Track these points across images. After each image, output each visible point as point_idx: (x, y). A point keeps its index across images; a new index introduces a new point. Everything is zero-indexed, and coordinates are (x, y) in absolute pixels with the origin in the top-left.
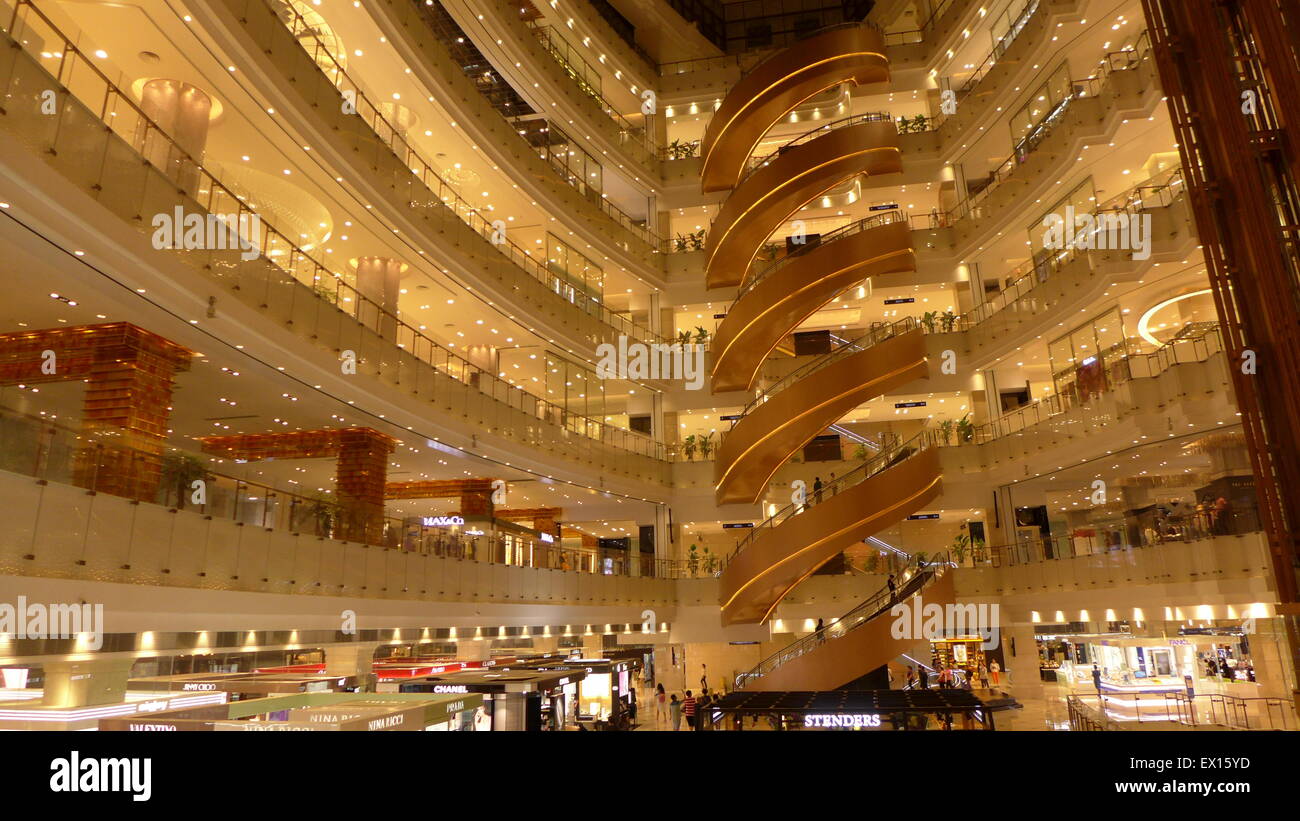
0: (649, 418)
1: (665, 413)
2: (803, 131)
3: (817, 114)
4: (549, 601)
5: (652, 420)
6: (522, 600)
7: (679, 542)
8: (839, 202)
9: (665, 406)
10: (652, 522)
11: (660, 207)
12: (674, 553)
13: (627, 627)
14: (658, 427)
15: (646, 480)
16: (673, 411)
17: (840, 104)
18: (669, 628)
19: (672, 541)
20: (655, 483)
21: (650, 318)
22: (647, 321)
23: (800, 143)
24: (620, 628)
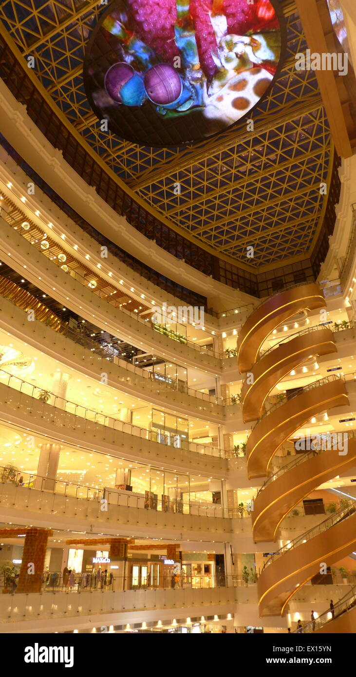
0: (220, 493)
1: (227, 491)
2: (289, 334)
3: (296, 325)
4: (144, 608)
5: (221, 493)
6: (124, 610)
7: (237, 564)
8: (311, 369)
9: (227, 487)
10: (223, 552)
11: (221, 383)
12: (235, 570)
13: (203, 618)
14: (224, 498)
15: (213, 531)
16: (232, 489)
17: (307, 319)
18: (233, 616)
19: (233, 564)
20: (220, 531)
21: (218, 440)
22: (217, 441)
23: (285, 342)
24: (198, 619)
